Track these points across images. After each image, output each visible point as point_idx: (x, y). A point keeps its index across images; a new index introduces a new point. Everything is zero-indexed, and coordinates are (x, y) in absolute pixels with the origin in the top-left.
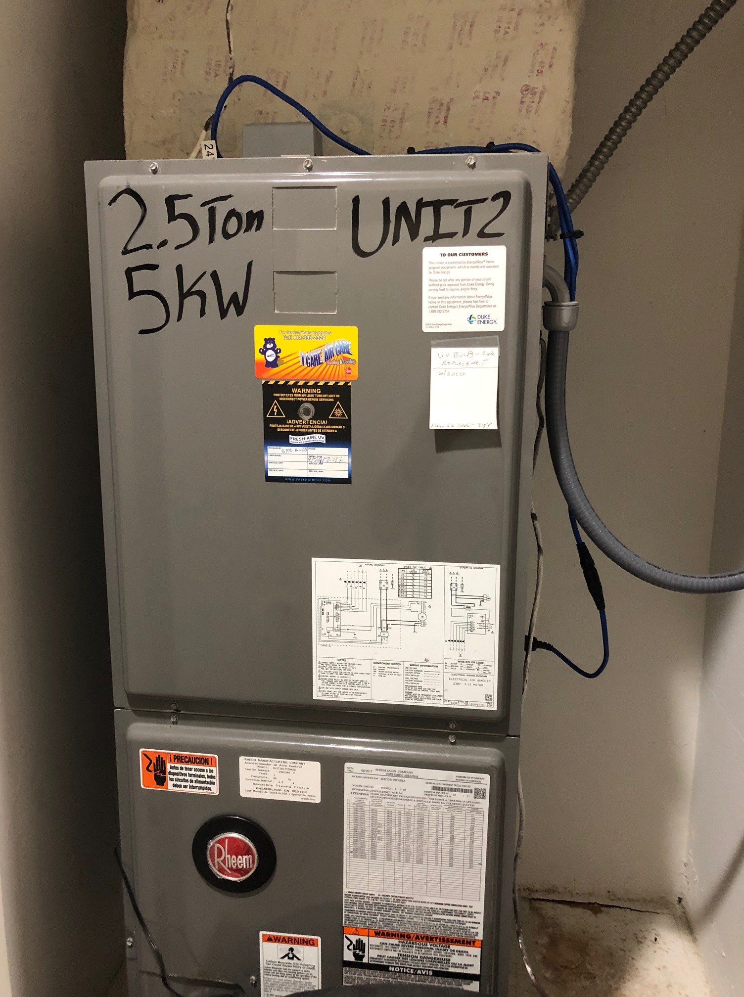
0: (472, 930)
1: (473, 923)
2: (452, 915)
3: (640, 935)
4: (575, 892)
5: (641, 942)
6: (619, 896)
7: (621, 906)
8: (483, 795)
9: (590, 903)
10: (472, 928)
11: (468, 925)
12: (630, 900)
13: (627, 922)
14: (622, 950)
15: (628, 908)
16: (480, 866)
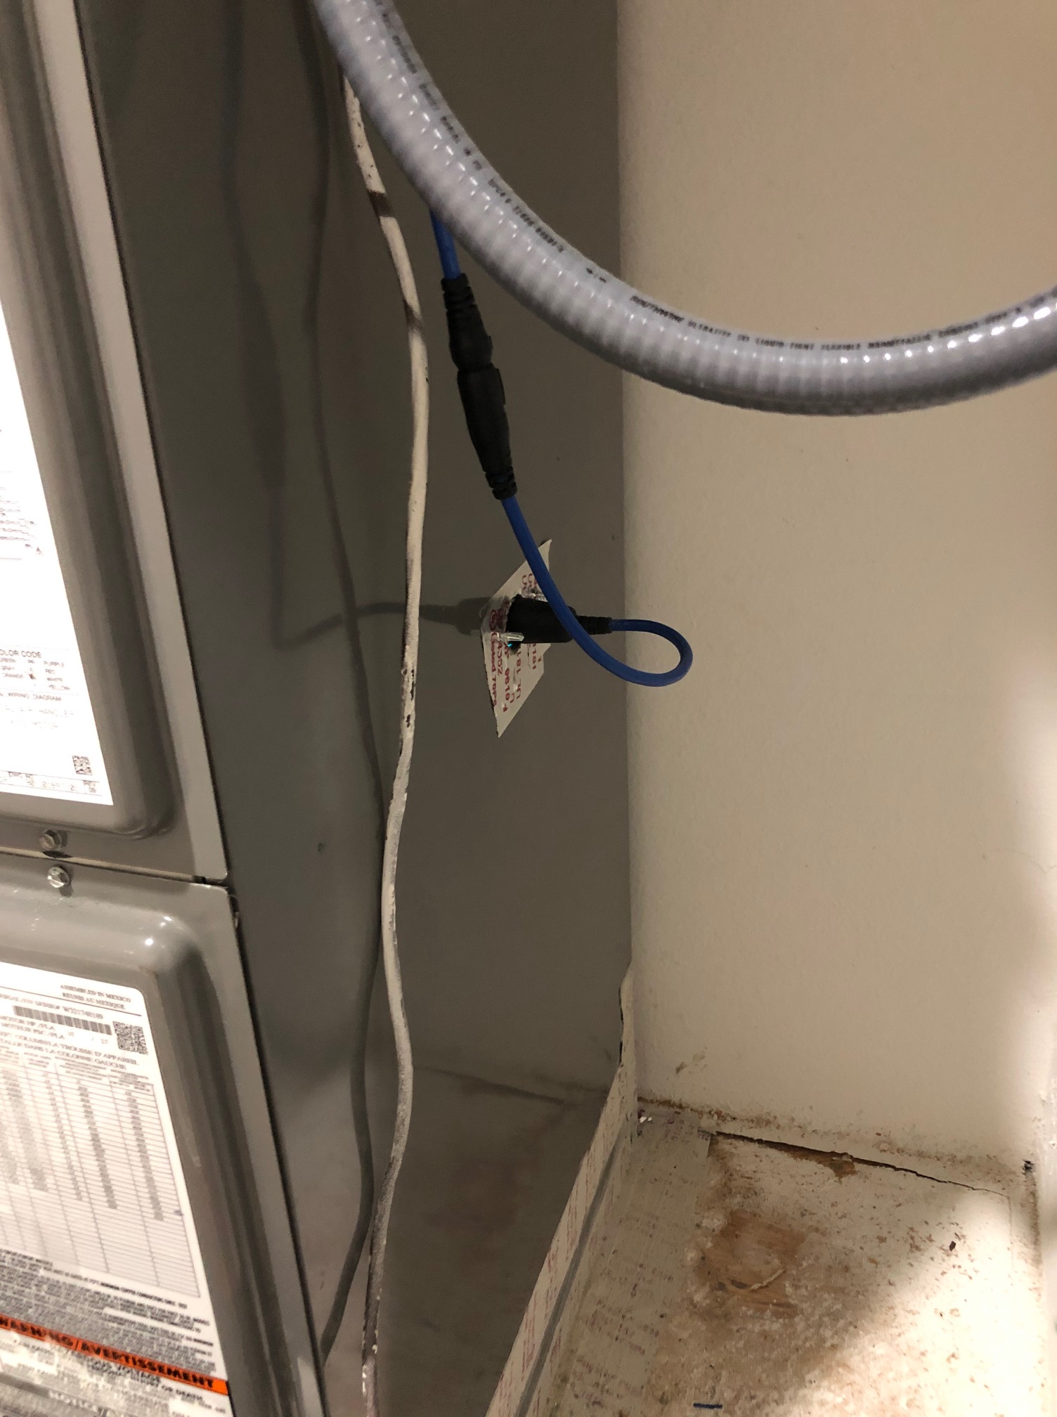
0: (199, 1356)
1: (195, 1340)
2: (144, 1316)
3: (922, 1231)
4: (810, 1129)
5: (918, 1248)
6: (901, 1145)
7: (897, 1167)
8: (139, 1044)
9: (833, 1154)
10: (199, 1351)
11: (184, 1343)
12: (921, 1155)
13: (901, 1200)
14: (872, 1261)
15: (911, 1171)
16: (179, 1218)
